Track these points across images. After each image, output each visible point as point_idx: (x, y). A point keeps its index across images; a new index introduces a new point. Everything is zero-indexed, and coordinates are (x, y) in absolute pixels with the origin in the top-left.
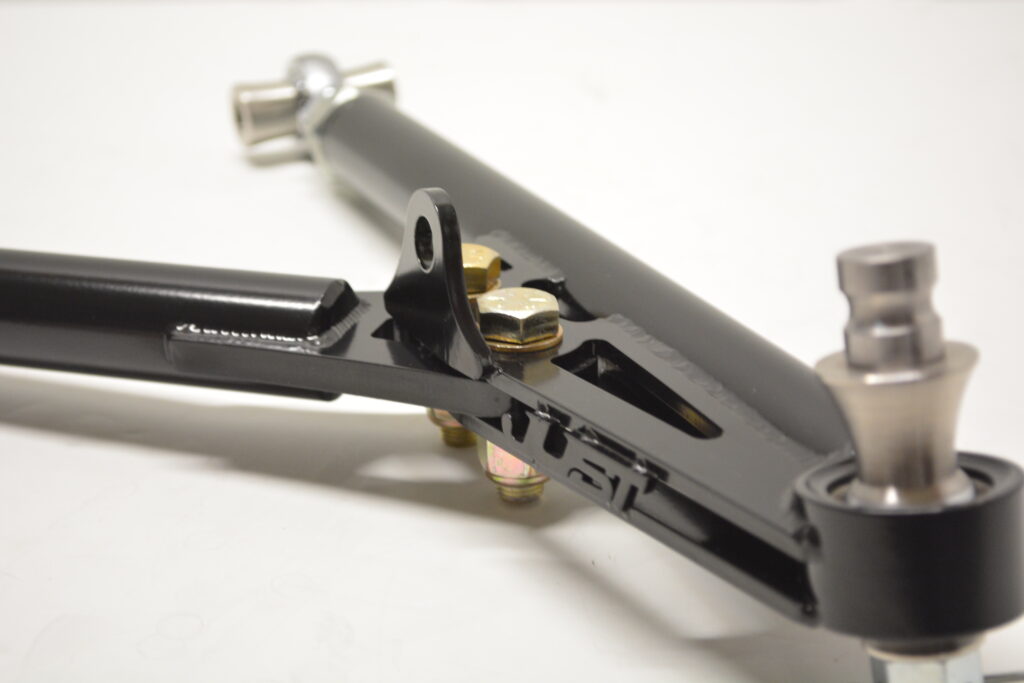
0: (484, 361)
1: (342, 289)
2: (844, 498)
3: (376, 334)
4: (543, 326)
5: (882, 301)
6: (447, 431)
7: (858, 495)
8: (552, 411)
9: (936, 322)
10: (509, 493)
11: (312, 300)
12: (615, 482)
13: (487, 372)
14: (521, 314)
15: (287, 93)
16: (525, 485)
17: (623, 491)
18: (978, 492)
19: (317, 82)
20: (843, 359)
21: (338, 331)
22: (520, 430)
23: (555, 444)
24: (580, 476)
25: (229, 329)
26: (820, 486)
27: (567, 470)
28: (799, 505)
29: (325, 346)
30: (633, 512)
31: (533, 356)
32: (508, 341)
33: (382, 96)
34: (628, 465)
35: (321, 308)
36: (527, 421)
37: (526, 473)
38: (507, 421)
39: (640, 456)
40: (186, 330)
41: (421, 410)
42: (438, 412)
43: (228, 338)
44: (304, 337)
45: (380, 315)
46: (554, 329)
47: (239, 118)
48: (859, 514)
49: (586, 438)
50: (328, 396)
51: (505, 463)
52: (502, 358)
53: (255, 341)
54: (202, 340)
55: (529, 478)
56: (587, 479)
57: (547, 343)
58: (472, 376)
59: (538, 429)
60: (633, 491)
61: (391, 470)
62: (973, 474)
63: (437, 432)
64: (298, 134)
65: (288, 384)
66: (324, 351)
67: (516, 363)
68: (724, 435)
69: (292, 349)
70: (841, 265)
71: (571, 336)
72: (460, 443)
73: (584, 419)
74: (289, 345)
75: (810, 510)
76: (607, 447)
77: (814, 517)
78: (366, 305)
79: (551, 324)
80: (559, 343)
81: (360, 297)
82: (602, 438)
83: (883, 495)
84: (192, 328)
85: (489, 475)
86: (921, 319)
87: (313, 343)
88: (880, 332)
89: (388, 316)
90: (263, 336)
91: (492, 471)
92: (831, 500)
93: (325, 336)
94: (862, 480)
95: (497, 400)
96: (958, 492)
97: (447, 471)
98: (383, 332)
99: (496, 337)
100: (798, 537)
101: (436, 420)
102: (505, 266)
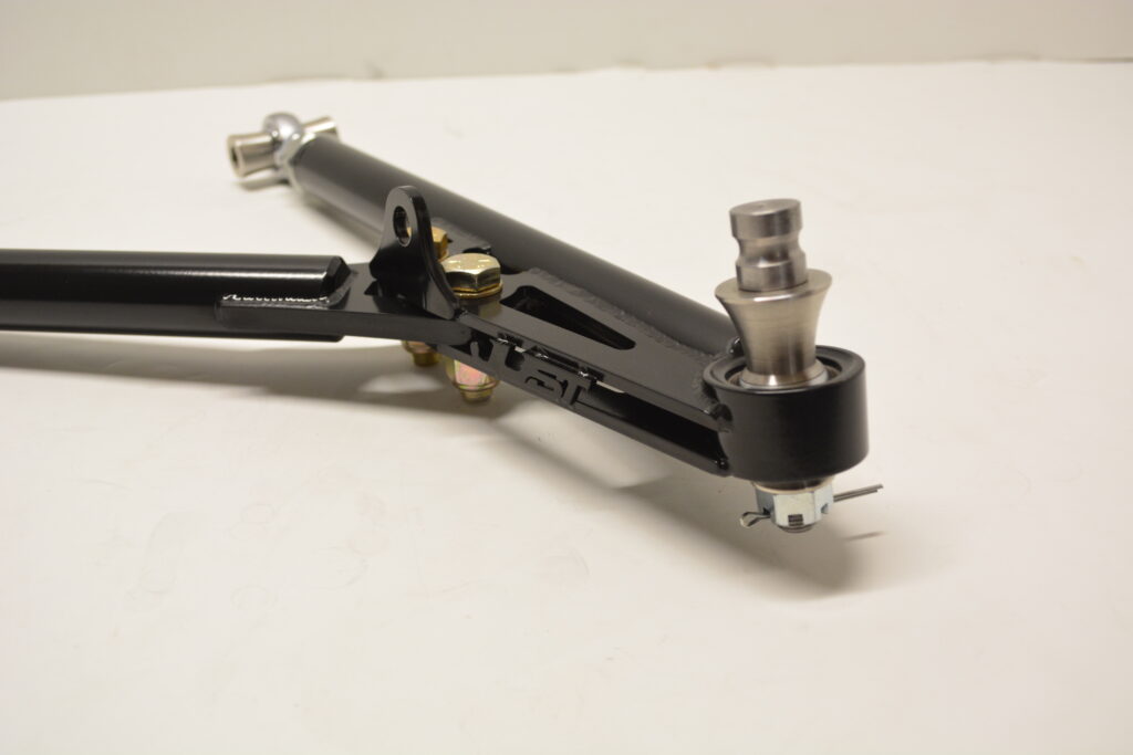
0: (454, 305)
1: (340, 263)
2: (738, 383)
3: (367, 293)
4: (490, 279)
5: (763, 243)
6: (417, 357)
7: (749, 380)
8: (509, 338)
9: (802, 256)
10: (470, 396)
11: (321, 272)
12: (564, 385)
13: (458, 313)
14: (475, 272)
15: (266, 139)
16: (482, 389)
17: (570, 391)
18: (831, 375)
19: (286, 131)
20: (735, 285)
21: (341, 292)
22: (485, 353)
23: (513, 360)
24: (535, 382)
25: (262, 296)
26: (721, 374)
27: (525, 378)
28: (709, 390)
29: (333, 303)
30: (577, 404)
31: (486, 300)
32: (465, 291)
33: (331, 137)
34: (575, 372)
35: (326, 277)
36: (491, 346)
37: (483, 382)
38: (474, 347)
39: (581, 365)
40: (231, 299)
41: (397, 342)
42: (412, 343)
43: (261, 303)
44: (317, 297)
45: (368, 279)
46: (497, 281)
47: (235, 158)
48: (751, 393)
49: (539, 355)
50: (336, 339)
51: (468, 375)
52: (465, 303)
53: (282, 303)
54: (242, 305)
55: (485, 384)
56: (541, 383)
57: (493, 290)
58: (447, 317)
59: (499, 351)
60: (579, 389)
61: (383, 386)
62: (825, 361)
63: (409, 357)
64: (275, 167)
65: (309, 332)
66: (331, 307)
67: (474, 305)
68: (636, 347)
69: (309, 307)
70: (734, 219)
71: (509, 285)
72: (425, 364)
73: (535, 342)
74: (307, 304)
75: (719, 394)
76: (554, 360)
77: (722, 398)
78: (356, 273)
79: (496, 277)
80: (501, 291)
81: (351, 268)
82: (549, 354)
83: (767, 380)
84: (234, 297)
85: (455, 384)
86: (792, 254)
87: (324, 301)
88: (763, 265)
89: (373, 280)
90: (287, 299)
91: (458, 381)
92: (728, 384)
93: (332, 297)
94: (751, 370)
95: (463, 333)
96: (818, 376)
97: (422, 384)
98: (371, 291)
99: (459, 289)
100: (714, 415)
101: (408, 349)
102: (450, 241)
